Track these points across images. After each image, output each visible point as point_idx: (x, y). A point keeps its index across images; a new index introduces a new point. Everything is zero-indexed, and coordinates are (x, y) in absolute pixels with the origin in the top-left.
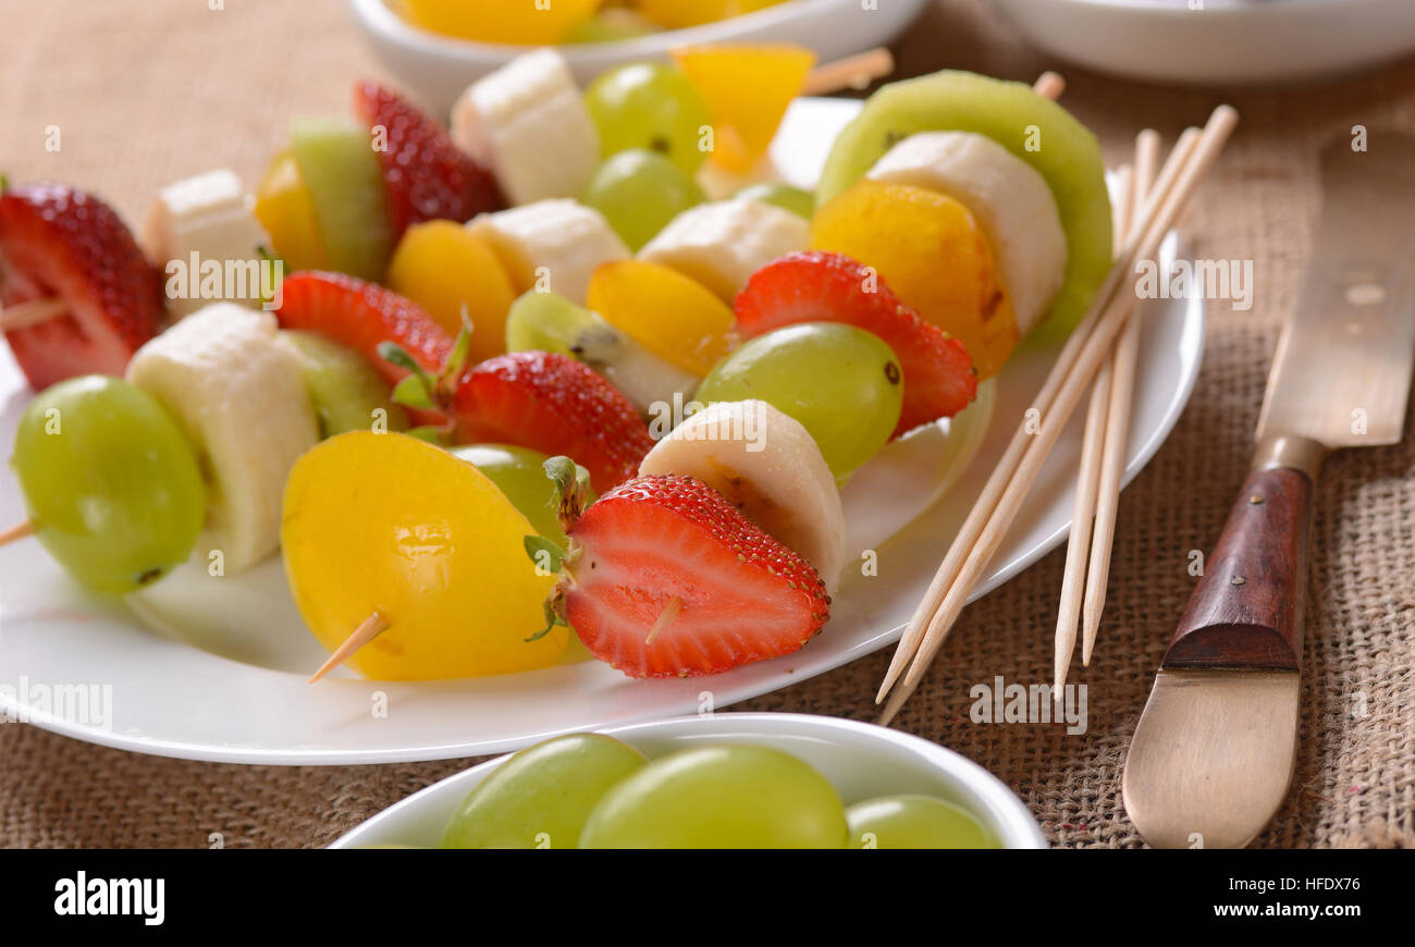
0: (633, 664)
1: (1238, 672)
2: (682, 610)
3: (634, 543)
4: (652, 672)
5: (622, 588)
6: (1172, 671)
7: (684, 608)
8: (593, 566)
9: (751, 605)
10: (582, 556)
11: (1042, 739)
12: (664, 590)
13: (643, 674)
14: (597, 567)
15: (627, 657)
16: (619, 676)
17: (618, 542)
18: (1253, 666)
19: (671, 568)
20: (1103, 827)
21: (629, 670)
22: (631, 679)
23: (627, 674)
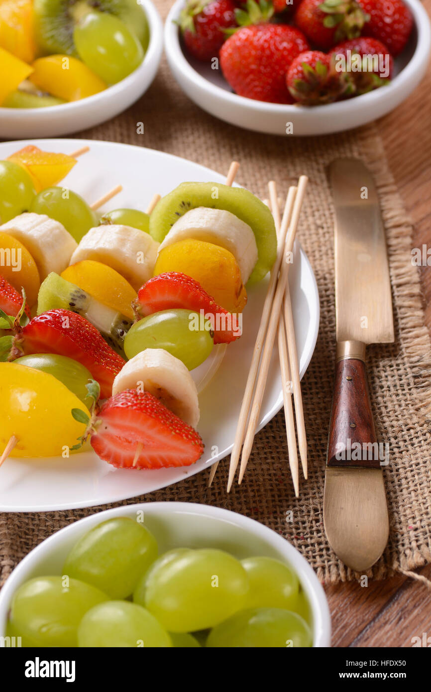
0: (118, 463)
1: (357, 468)
2: (144, 448)
3: (127, 423)
4: (125, 466)
5: (117, 437)
6: (332, 467)
7: (144, 446)
8: (106, 428)
9: (175, 449)
10: (101, 424)
11: (276, 490)
12: (137, 440)
13: (121, 467)
14: (108, 428)
15: (116, 461)
16: (111, 467)
17: (118, 421)
18: (364, 466)
19: (141, 433)
20: (311, 538)
21: (115, 465)
22: (116, 469)
23: (114, 466)
